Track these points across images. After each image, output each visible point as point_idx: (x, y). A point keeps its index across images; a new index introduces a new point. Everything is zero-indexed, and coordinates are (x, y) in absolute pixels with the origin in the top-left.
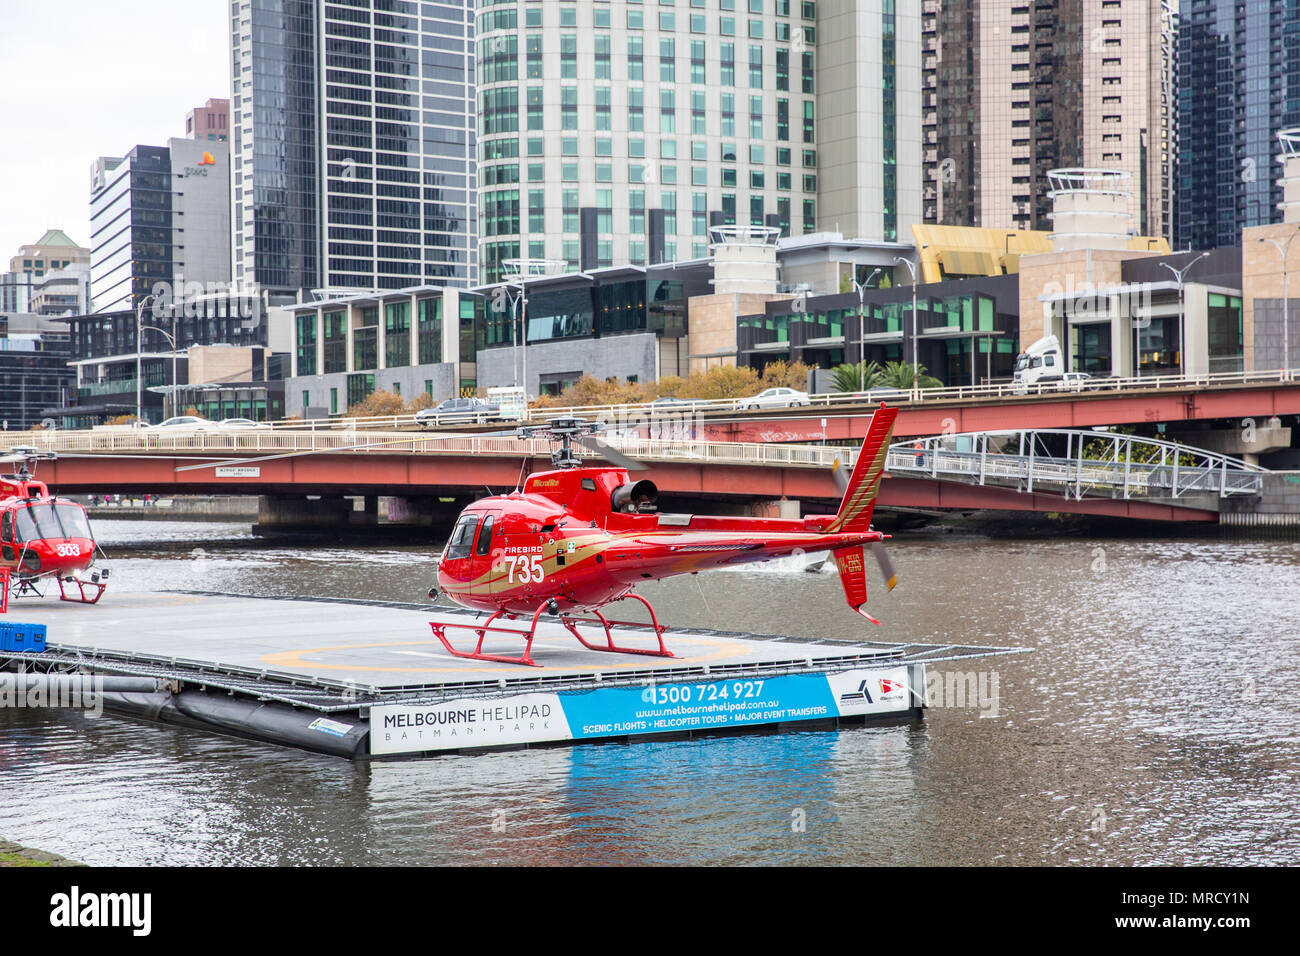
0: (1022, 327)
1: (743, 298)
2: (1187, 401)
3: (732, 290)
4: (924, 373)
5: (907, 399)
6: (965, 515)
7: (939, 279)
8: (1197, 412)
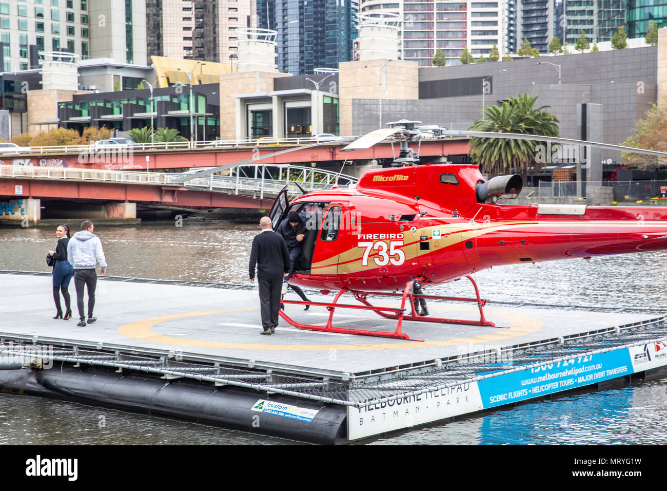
0: (222, 111)
1: (60, 93)
2: (332, 150)
3: (53, 87)
4: (178, 134)
5: (187, 147)
6: (209, 211)
7: (167, 86)
8: (337, 156)
